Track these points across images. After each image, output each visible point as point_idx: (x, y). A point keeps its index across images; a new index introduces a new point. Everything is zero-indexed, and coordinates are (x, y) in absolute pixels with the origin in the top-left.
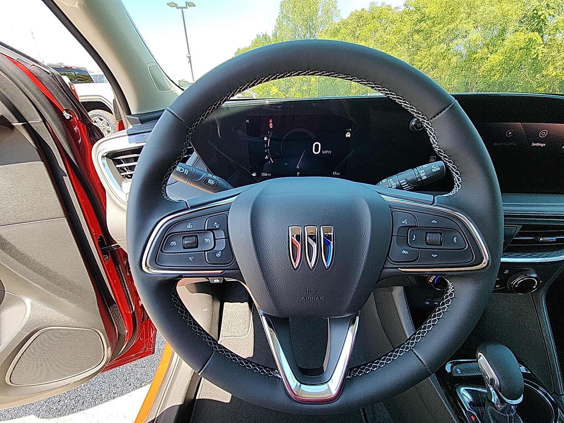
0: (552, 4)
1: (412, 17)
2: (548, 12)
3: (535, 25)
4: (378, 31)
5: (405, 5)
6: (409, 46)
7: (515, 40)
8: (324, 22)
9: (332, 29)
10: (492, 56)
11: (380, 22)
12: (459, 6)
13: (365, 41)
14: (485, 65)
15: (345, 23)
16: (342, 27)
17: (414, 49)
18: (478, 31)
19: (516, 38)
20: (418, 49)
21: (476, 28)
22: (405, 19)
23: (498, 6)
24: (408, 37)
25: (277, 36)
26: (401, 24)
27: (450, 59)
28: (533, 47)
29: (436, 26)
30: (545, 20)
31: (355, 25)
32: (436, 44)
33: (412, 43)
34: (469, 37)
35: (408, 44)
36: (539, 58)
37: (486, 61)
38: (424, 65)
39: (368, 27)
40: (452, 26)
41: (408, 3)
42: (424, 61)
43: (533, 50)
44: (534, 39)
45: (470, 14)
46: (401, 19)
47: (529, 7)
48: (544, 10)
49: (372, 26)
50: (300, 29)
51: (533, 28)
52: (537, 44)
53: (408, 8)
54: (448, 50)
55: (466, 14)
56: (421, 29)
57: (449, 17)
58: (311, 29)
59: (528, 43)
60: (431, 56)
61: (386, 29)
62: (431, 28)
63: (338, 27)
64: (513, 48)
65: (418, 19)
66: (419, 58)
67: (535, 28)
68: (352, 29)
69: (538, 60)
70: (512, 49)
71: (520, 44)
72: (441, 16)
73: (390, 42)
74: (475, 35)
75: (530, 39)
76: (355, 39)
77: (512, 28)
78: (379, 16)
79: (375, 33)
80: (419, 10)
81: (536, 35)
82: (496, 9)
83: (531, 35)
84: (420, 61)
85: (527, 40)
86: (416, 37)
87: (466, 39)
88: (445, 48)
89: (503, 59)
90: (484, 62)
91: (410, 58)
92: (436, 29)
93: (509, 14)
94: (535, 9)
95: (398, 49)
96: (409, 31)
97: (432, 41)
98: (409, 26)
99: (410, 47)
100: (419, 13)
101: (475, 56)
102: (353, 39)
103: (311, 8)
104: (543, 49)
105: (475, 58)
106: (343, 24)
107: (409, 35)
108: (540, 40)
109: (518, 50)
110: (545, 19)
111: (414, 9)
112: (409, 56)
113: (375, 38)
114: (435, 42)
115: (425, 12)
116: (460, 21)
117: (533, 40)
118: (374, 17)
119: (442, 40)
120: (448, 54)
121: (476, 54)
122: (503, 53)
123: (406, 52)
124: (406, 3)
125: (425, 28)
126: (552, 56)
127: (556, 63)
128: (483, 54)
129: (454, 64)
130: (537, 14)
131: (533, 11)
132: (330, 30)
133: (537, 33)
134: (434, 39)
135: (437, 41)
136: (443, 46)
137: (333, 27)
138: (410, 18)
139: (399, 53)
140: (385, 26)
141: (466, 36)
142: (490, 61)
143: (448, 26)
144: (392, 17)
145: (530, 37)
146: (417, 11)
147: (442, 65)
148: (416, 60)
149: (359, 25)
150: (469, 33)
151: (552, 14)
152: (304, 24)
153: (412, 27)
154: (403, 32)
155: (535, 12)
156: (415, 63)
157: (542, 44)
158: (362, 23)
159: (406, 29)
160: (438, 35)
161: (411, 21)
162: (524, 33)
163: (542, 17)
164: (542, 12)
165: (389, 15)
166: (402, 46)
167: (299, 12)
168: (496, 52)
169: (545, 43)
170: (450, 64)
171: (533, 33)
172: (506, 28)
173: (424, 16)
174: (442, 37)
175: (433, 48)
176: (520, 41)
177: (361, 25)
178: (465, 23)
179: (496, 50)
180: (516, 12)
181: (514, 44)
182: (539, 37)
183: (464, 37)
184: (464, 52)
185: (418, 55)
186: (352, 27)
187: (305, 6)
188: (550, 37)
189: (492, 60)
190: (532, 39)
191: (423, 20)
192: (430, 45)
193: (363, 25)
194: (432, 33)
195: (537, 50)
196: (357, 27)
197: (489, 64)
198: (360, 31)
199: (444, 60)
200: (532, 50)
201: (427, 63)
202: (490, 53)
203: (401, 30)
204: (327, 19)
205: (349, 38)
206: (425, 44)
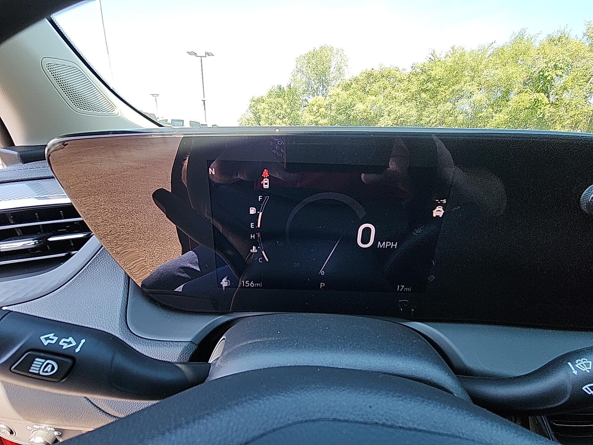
0: (561, 64)
1: (419, 78)
2: (555, 73)
3: (541, 86)
4: (387, 88)
5: (412, 67)
6: (417, 102)
7: (520, 100)
8: (336, 77)
9: (344, 84)
10: (497, 115)
11: (389, 81)
12: (463, 70)
13: (375, 96)
14: (491, 123)
15: (356, 80)
16: (353, 83)
17: (422, 105)
18: (482, 92)
19: (521, 99)
20: (425, 106)
21: (479, 90)
22: (412, 79)
23: (502, 70)
24: (416, 95)
25: (291, 87)
26: (409, 84)
27: (456, 116)
28: (539, 107)
29: (442, 86)
30: (552, 81)
31: (366, 82)
32: (442, 102)
33: (420, 100)
34: (474, 98)
35: (416, 101)
36: (546, 117)
37: (492, 120)
38: (432, 120)
39: (377, 84)
40: (457, 87)
41: (414, 66)
42: (431, 117)
43: (539, 110)
44: (539, 99)
45: (474, 77)
46: (408, 79)
47: (534, 70)
48: (551, 71)
49: (382, 83)
50: (313, 83)
51: (539, 89)
52: (543, 104)
53: (415, 70)
54: (455, 108)
55: (470, 77)
56: (428, 88)
57: (454, 79)
58: (324, 83)
59: (533, 103)
60: (438, 113)
61: (395, 87)
62: (437, 88)
63: (349, 82)
64: (518, 108)
65: (424, 79)
66: (427, 114)
67: (540, 89)
68: (362, 84)
69: (544, 119)
70: (516, 109)
71: (525, 105)
72: (446, 78)
73: (399, 98)
74: (480, 96)
75: (536, 100)
76: (366, 94)
77: (516, 89)
78: (387, 75)
79: (384, 90)
80: (425, 72)
81: (542, 96)
82: (500, 73)
83: (536, 95)
84: (429, 117)
85: (533, 100)
86: (423, 95)
87: (471, 99)
88: (451, 106)
89: (508, 118)
90: (490, 120)
91: (418, 113)
92: (442, 89)
93: (514, 77)
94: (541, 71)
95: (406, 105)
96: (416, 89)
97: (438, 100)
98: (416, 85)
99: (418, 104)
100: (425, 75)
101: (480, 115)
102: (363, 93)
103: (324, 65)
104: (550, 109)
105: (480, 117)
106: (354, 81)
107: (417, 93)
108: (546, 100)
109: (523, 110)
110: (552, 79)
111: (421, 71)
112: (417, 111)
113: (384, 94)
114: (441, 100)
115: (431, 74)
116: (465, 83)
117: (539, 101)
118: (383, 76)
119: (448, 100)
120: (455, 111)
121: (482, 113)
122: (507, 113)
123: (414, 108)
124: (413, 65)
125: (431, 88)
126: (559, 115)
127: (563, 122)
128: (488, 113)
129: (461, 121)
130: (542, 75)
131: (539, 72)
132: (342, 85)
133: (542, 94)
134: (441, 98)
135: (444, 100)
136: (449, 105)
137: (345, 82)
138: (416, 78)
139: (407, 108)
140: (393, 84)
141: (471, 96)
142: (496, 120)
143: (454, 87)
144: (399, 76)
145: (535, 97)
146: (423, 73)
147: (449, 121)
148: (424, 116)
149: (369, 82)
150: (473, 94)
151: (559, 74)
152: (317, 78)
153: (419, 86)
154: (411, 90)
155: (541, 73)
156: (423, 118)
157: (548, 104)
158: (372, 80)
159: (414, 88)
160: (444, 95)
161: (418, 81)
162: (529, 94)
163: (549, 78)
164: (549, 73)
165: (397, 75)
166: (410, 102)
167: (313, 67)
168: (501, 111)
169: (551, 103)
170: (457, 121)
171: (538, 94)
172: (510, 90)
173: (430, 78)
174: (448, 97)
175: (440, 106)
176: (525, 101)
177: (371, 82)
178: (470, 86)
179: (500, 110)
180: (520, 75)
181: (519, 104)
182: (545, 97)
183: (468, 97)
184: (470, 111)
185: (426, 111)
186: (363, 83)
187: (319, 63)
188: (557, 97)
189: (497, 118)
190: (538, 99)
191: (429, 81)
192: (437, 103)
193: (373, 82)
194: (438, 93)
195: (543, 110)
196: (367, 83)
197: (495, 122)
198: (370, 87)
199: (451, 117)
200: (537, 110)
201: (434, 119)
202: (495, 112)
203: (409, 89)
204: (339, 76)
205: (360, 93)
206: (433, 102)
